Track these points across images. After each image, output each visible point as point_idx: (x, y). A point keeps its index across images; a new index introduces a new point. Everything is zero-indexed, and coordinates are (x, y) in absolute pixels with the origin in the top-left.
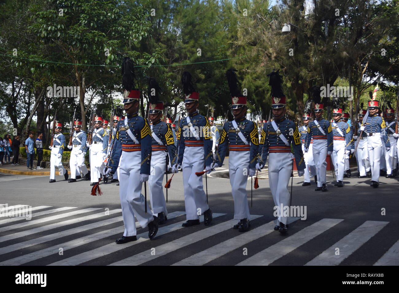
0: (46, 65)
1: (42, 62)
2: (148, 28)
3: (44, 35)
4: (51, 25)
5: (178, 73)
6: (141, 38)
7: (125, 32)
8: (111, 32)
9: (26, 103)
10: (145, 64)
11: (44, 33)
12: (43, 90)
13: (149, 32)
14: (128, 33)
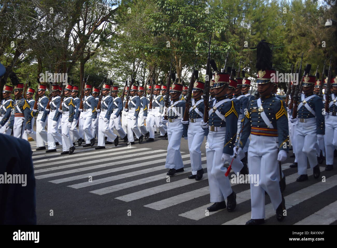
0: (155, 51)
1: (152, 49)
2: (226, 24)
4: (158, 23)
5: (247, 56)
6: (221, 31)
8: (199, 28)
9: (142, 76)
10: (223, 50)
12: (153, 68)
13: (226, 27)
14: (212, 28)
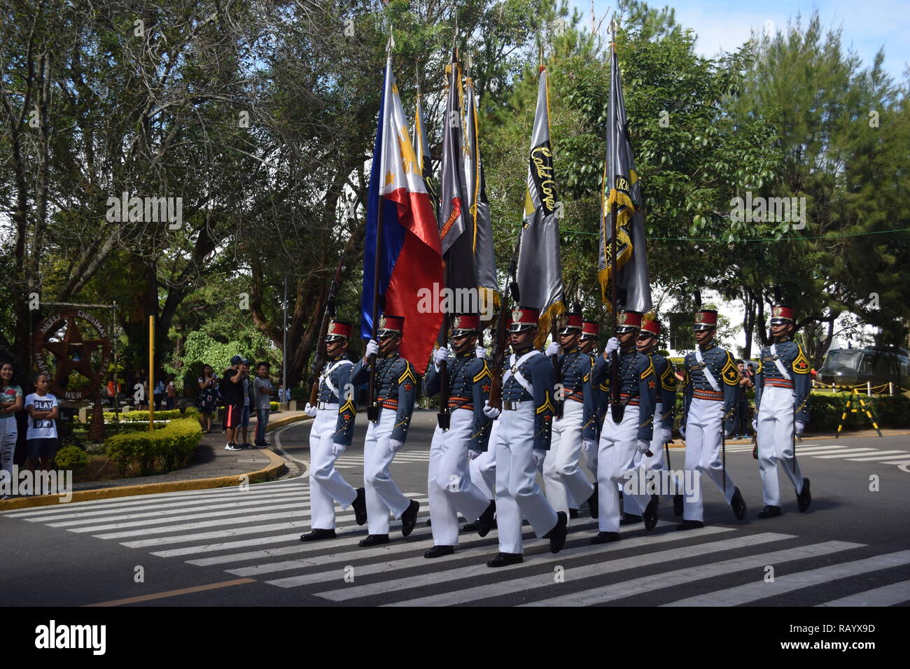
0: (575, 238)
1: (568, 234)
2: (776, 162)
3: (573, 181)
4: (586, 162)
5: (838, 252)
6: (761, 183)
7: (728, 172)
8: (700, 174)
10: (769, 235)
11: (573, 179)
12: (568, 285)
13: (777, 171)
14: (735, 175)
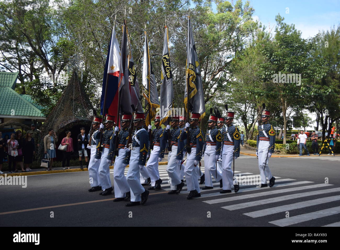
0: (264, 94)
1: (262, 92)
2: (327, 70)
3: (264, 77)
4: (267, 71)
6: (322, 77)
7: (312, 73)
9: (252, 115)
10: (325, 93)
11: (264, 76)
12: (262, 108)
14: (314, 74)
